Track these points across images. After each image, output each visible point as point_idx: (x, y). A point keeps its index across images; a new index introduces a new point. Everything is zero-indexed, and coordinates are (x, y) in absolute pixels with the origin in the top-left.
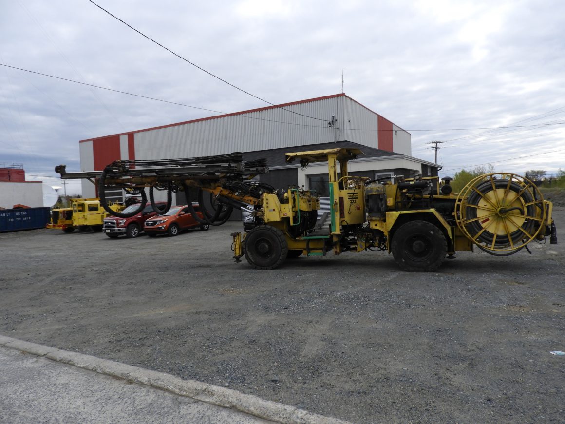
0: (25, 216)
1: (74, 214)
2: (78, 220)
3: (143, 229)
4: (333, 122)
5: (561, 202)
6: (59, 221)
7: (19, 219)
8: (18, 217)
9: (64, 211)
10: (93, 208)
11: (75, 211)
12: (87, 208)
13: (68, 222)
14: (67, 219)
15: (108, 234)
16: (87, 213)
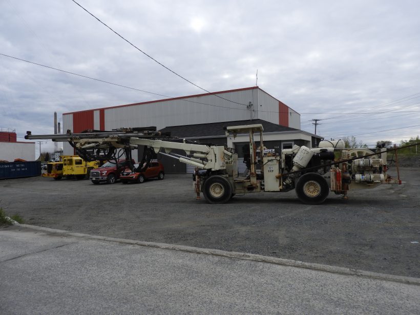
0: (23, 167)
1: (64, 167)
2: (67, 170)
3: (119, 178)
4: (250, 106)
5: (404, 164)
6: (52, 171)
7: (19, 170)
8: (18, 168)
9: (56, 164)
10: (79, 163)
11: (65, 164)
12: (74, 162)
13: (59, 172)
14: (58, 170)
15: (93, 181)
16: (74, 166)
